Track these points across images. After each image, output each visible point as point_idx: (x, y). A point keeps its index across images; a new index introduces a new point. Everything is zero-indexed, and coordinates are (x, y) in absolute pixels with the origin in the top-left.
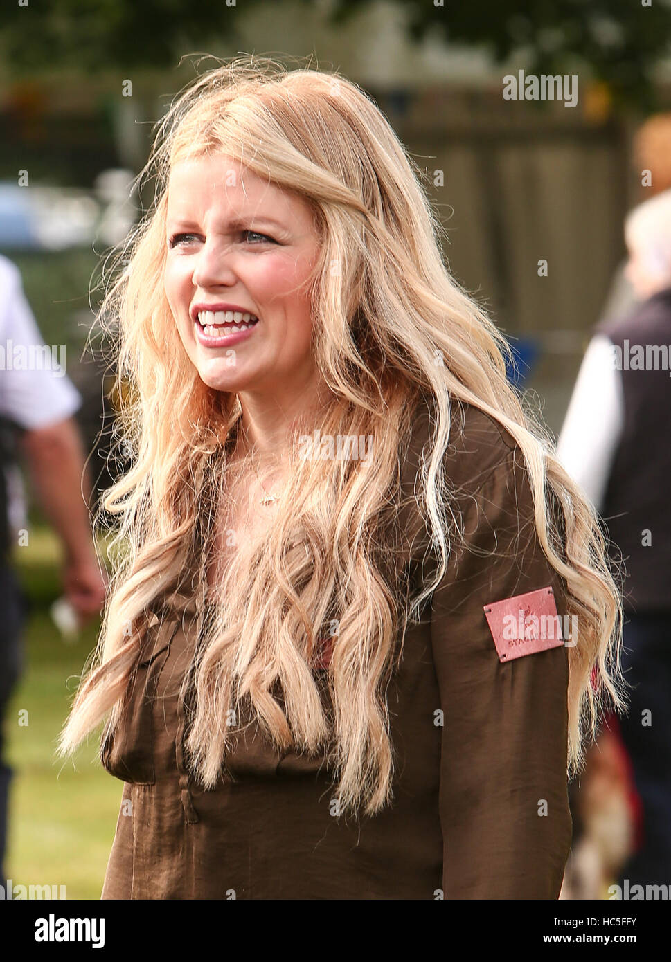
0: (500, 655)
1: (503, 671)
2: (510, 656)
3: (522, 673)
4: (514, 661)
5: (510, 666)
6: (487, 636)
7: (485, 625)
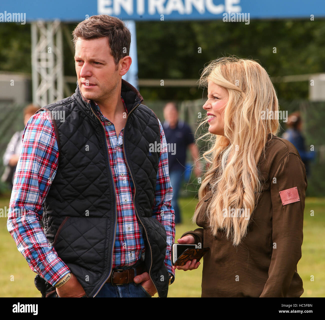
0: (283, 203)
1: (283, 207)
2: (285, 204)
3: (288, 208)
4: (286, 205)
5: (285, 206)
6: (280, 199)
7: (279, 196)
